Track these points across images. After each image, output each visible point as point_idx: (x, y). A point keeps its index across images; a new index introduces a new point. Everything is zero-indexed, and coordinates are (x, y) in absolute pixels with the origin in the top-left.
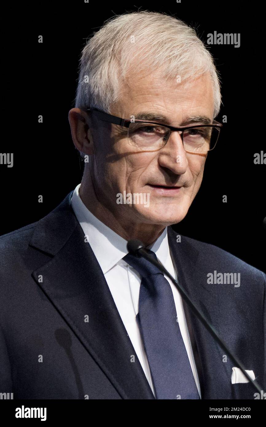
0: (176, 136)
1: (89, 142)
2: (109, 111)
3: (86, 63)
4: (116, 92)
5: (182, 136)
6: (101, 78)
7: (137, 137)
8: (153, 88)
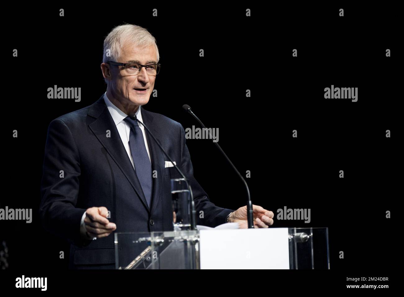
0: (144, 68)
1: (109, 75)
2: (117, 61)
3: (106, 45)
4: (119, 53)
5: (146, 69)
6: (113, 49)
7: (129, 69)
8: (133, 50)
